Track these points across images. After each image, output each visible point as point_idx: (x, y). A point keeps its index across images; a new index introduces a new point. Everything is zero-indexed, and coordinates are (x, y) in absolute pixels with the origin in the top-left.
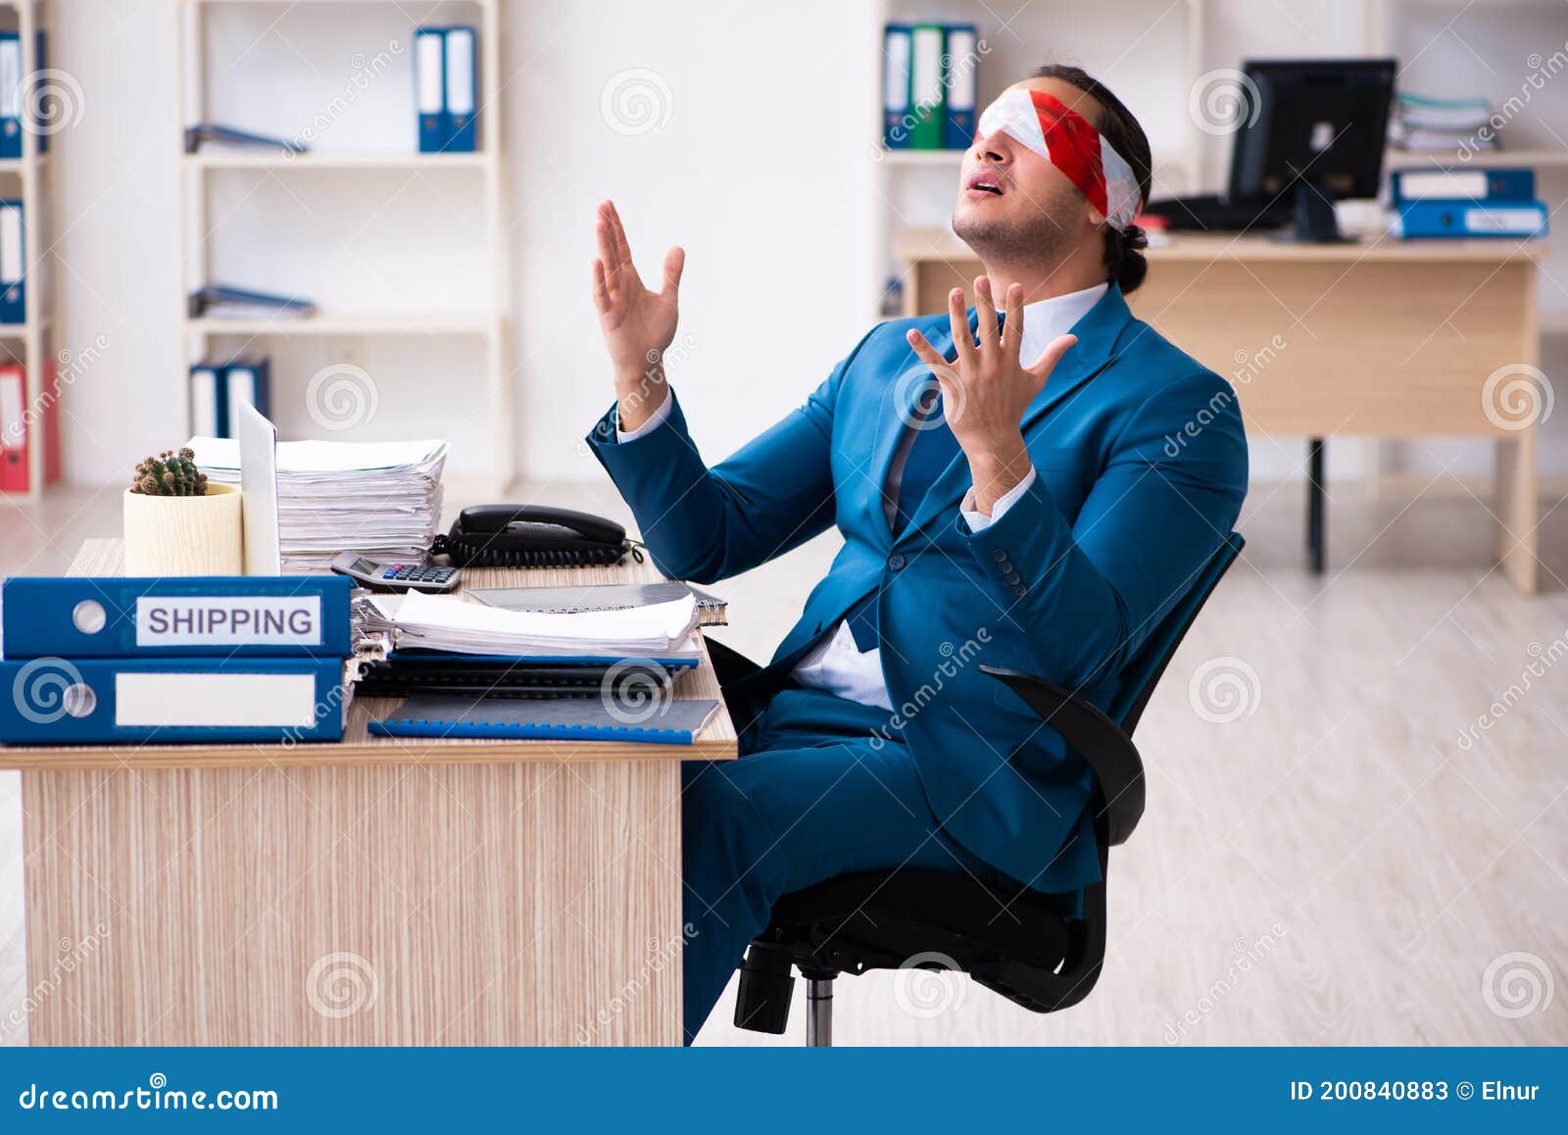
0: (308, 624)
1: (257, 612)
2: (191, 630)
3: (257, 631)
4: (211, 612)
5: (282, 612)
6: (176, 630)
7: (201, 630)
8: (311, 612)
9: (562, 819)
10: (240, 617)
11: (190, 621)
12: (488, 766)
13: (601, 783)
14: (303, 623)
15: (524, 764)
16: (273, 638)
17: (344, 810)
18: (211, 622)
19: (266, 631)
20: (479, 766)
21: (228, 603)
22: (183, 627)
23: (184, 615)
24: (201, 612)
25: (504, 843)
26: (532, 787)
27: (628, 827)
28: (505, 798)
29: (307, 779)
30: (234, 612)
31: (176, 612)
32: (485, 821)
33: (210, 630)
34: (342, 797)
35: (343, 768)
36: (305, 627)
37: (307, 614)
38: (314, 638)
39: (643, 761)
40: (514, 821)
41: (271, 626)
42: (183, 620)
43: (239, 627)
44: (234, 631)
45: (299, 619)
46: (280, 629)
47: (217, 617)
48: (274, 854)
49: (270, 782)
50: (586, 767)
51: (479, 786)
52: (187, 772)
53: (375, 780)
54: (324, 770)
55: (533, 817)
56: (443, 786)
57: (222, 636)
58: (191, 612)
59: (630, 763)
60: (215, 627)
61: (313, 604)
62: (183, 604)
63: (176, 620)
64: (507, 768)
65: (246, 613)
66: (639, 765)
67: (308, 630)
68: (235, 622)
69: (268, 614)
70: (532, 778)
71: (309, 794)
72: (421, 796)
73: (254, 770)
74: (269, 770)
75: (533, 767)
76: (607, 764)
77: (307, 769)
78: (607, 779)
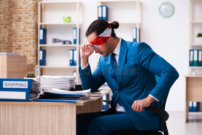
0: (26, 85)
1: (19, 84)
2: (10, 86)
3: (19, 86)
4: (13, 83)
5: (22, 84)
6: (8, 86)
9: (59, 114)
10: (17, 84)
12: (49, 105)
13: (65, 108)
15: (54, 105)
16: (21, 87)
17: (29, 111)
18: (13, 85)
19: (20, 86)
20: (48, 105)
26: (55, 109)
27: (69, 115)
28: (51, 110)
29: (25, 107)
30: (16, 83)
32: (49, 114)
33: (13, 86)
35: (30, 105)
37: (26, 84)
38: (27, 87)
40: (53, 114)
41: (21, 86)
42: (9, 84)
43: (17, 85)
44: (16, 86)
45: (25, 84)
46: (22, 86)
47: (14, 84)
48: (20, 117)
49: (20, 107)
50: (63, 106)
51: (48, 109)
52: (9, 105)
53: (34, 107)
54: (27, 105)
55: (55, 113)
56: (43, 108)
57: (14, 87)
60: (14, 85)
62: (9, 82)
64: (52, 106)
66: (70, 106)
67: (26, 86)
68: (16, 85)
69: (21, 84)
70: (55, 107)
71: (25, 109)
72: (40, 110)
73: (18, 105)
74: (20, 105)
75: (55, 105)
76: (66, 106)
77: (25, 105)
78: (66, 108)
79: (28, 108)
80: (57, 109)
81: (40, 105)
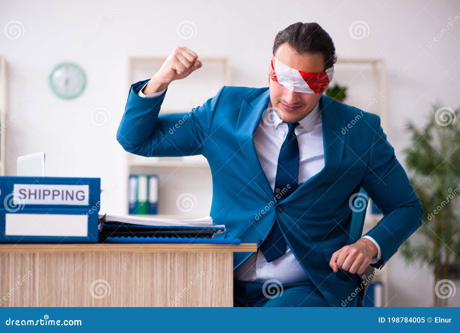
0: (84, 197)
1: (63, 191)
2: (36, 198)
3: (63, 199)
4: (44, 191)
5: (73, 192)
6: (29, 198)
7: (40, 198)
8: (84, 191)
9: (186, 278)
10: (56, 193)
11: (35, 194)
12: (156, 253)
14: (82, 196)
15: (171, 253)
16: (69, 202)
18: (44, 195)
19: (67, 199)
20: (153, 253)
21: (51, 187)
22: (33, 197)
23: (33, 192)
24: (40, 191)
25: (162, 287)
26: (174, 263)
27: (212, 280)
28: (163, 267)
29: (83, 259)
30: (54, 191)
31: (30, 191)
32: (155, 277)
33: (44, 198)
34: (97, 266)
35: (98, 253)
36: (82, 198)
37: (83, 192)
38: (86, 202)
39: (218, 252)
40: (167, 278)
41: (68, 197)
42: (33, 194)
43: (55, 197)
44: (53, 198)
45: (80, 194)
46: (72, 198)
47: (47, 193)
48: (68, 291)
49: (68, 260)
50: (195, 254)
51: (152, 263)
52: (34, 255)
53: (111, 260)
54: (90, 254)
55: (174, 277)
56: (138, 263)
57: (48, 201)
58: (36, 191)
59: (213, 253)
60: (46, 197)
61: (86, 188)
62: (33, 188)
63: (30, 194)
64: (164, 254)
65: (59, 192)
66: (216, 253)
67: (84, 199)
68: (54, 195)
69: (67, 192)
70: (174, 260)
71: (83, 266)
72: (129, 267)
73: (61, 254)
74: (68, 254)
75: (175, 254)
76: (204, 254)
77: (83, 254)
78: (204, 260)
79: (92, 262)
80: (178, 263)
81: (130, 254)
